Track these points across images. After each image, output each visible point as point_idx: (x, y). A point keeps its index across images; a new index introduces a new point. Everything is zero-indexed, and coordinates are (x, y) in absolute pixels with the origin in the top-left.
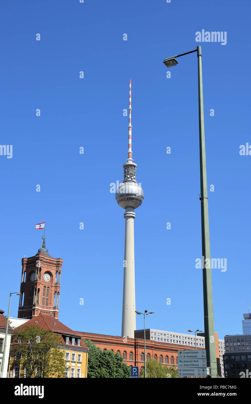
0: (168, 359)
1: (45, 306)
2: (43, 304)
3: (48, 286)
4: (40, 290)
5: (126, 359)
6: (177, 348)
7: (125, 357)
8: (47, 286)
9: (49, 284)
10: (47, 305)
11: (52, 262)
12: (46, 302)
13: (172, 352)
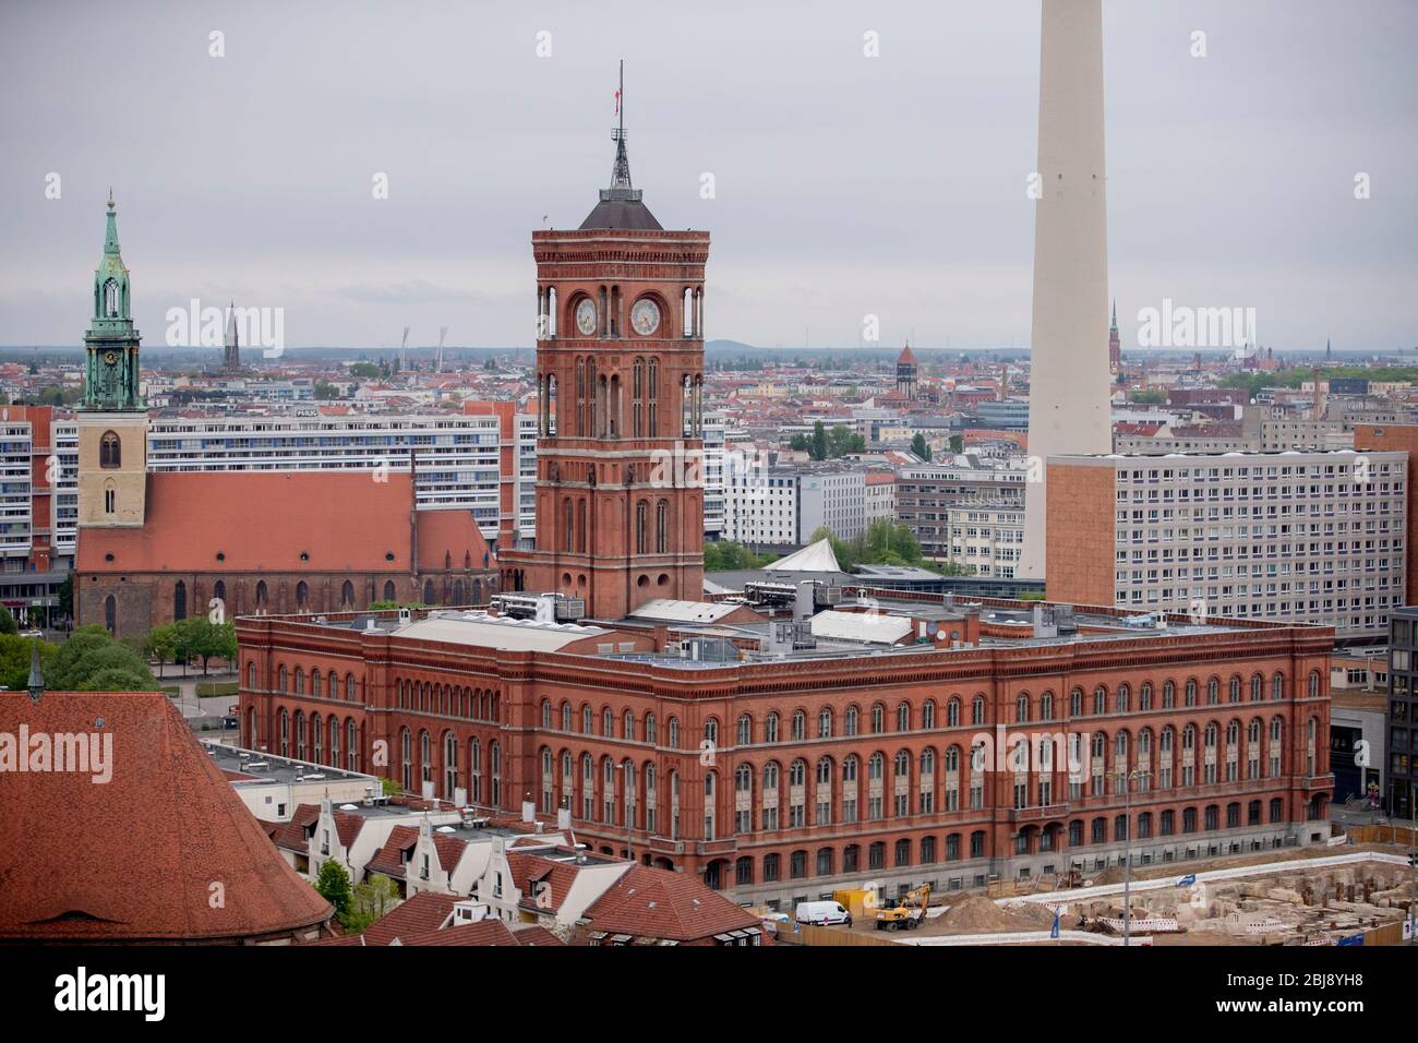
0: (1129, 694)
1: (647, 438)
2: (638, 430)
3: (652, 354)
4: (621, 379)
5: (960, 724)
6: (1167, 650)
7: (955, 718)
8: (647, 356)
9: (656, 344)
10: (653, 433)
11: (663, 251)
12: (647, 420)
13: (1148, 668)
